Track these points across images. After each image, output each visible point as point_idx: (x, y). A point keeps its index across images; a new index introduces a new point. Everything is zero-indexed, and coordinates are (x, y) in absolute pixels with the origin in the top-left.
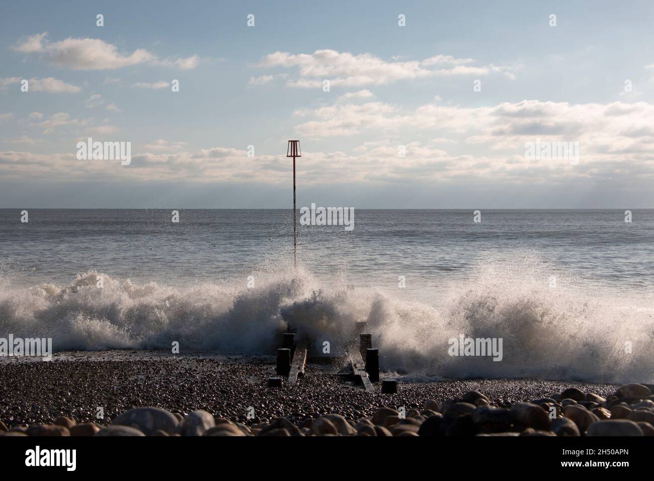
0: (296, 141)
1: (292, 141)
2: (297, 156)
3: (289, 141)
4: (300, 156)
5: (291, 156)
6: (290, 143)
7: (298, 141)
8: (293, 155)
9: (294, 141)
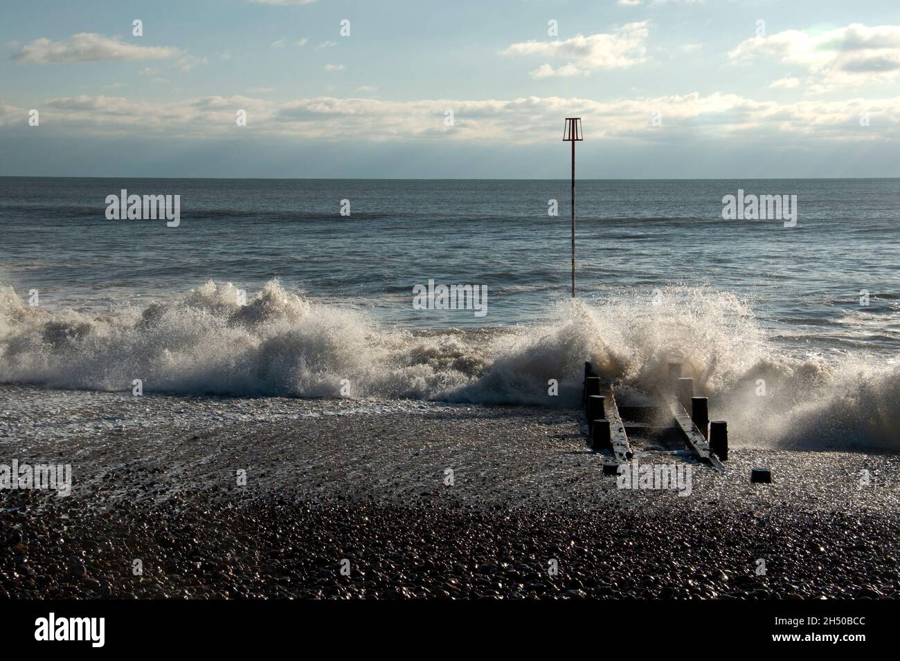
0: (576, 119)
1: (570, 119)
2: (577, 140)
3: (566, 119)
4: (582, 140)
5: (569, 140)
6: (568, 121)
7: (580, 119)
8: (571, 138)
9: (573, 119)
